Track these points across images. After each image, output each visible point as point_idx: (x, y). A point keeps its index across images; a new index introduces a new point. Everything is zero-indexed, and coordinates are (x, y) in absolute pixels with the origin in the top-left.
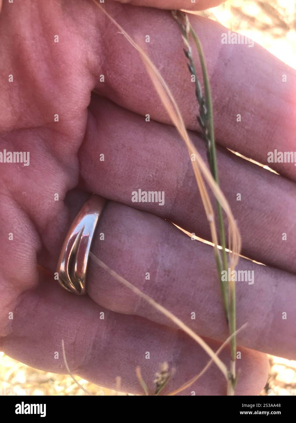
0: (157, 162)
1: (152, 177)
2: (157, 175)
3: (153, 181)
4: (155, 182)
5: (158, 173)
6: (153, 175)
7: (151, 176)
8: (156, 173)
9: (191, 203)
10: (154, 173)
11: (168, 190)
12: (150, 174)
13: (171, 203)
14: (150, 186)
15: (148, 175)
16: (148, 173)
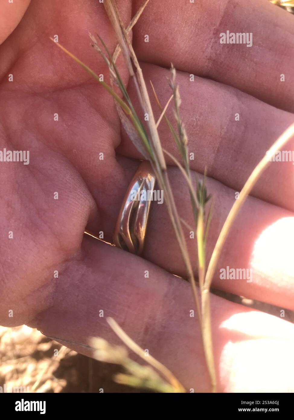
0: (201, 105)
1: (195, 121)
2: (201, 118)
3: (197, 125)
4: (198, 127)
5: (202, 116)
6: (196, 119)
7: (195, 119)
8: (199, 116)
9: (235, 151)
10: (198, 117)
11: (211, 136)
12: (194, 118)
13: (214, 152)
14: (193, 132)
15: (192, 118)
16: (192, 117)
